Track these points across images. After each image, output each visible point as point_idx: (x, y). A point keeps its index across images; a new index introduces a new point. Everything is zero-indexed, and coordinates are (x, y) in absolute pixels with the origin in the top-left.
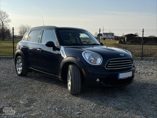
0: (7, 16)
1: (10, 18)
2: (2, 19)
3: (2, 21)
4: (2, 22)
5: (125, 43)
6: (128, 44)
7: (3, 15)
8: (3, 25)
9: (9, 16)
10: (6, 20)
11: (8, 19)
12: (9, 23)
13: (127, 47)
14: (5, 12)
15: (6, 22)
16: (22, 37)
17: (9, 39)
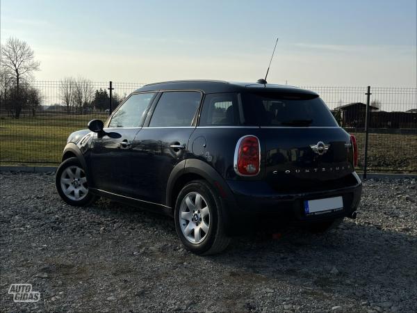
0: (30, 55)
1: (36, 58)
2: (15, 62)
3: (15, 66)
4: (17, 70)
7: (19, 52)
8: (18, 76)
9: (34, 55)
10: (26, 64)
11: (31, 61)
12: (34, 73)
14: (24, 44)
15: (27, 69)
16: (67, 110)
17: (32, 115)
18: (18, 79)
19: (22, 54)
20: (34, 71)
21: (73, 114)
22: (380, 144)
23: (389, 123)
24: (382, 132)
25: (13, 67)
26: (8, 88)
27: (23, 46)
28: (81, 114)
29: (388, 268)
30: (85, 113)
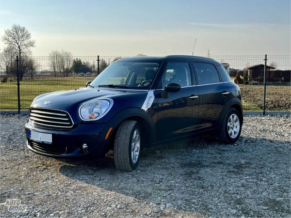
0: (28, 36)
1: (32, 38)
2: (18, 41)
3: (18, 44)
4: (19, 47)
5: (247, 83)
6: (254, 84)
7: (20, 34)
8: (20, 51)
9: (31, 36)
10: (25, 42)
11: (29, 40)
12: (31, 49)
13: (249, 91)
14: (24, 28)
15: (26, 46)
16: (54, 74)
17: (31, 78)
18: (20, 53)
19: (23, 36)
20: (31, 47)
21: (59, 76)
22: (276, 93)
23: (283, 78)
24: (278, 84)
25: (16, 45)
26: (13, 60)
27: (23, 30)
28: (64, 77)
29: (276, 160)
30: (67, 76)
